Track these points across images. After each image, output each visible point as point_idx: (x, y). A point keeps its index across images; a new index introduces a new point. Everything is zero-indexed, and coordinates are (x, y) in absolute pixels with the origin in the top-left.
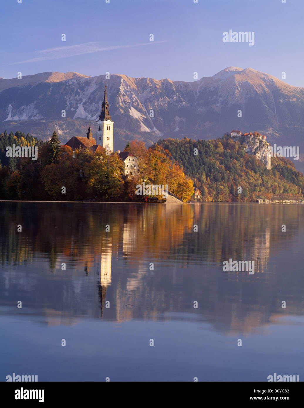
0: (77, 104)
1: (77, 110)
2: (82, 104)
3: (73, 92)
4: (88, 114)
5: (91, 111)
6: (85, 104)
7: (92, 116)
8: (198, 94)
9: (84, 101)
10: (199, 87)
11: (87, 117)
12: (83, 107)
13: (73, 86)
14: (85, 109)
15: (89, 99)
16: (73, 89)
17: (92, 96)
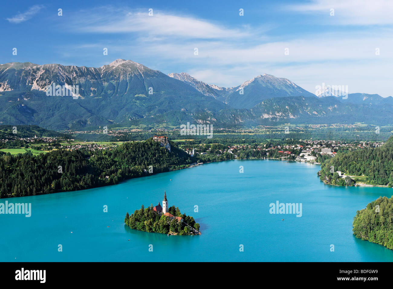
0: (33, 81)
1: (33, 85)
2: (36, 81)
3: (30, 75)
4: (40, 87)
5: (41, 85)
6: (37, 81)
7: (42, 88)
8: (102, 74)
9: (36, 79)
10: (102, 70)
11: (39, 89)
12: (36, 83)
13: (29, 71)
14: (38, 84)
15: (40, 78)
16: (30, 73)
17: (41, 76)
